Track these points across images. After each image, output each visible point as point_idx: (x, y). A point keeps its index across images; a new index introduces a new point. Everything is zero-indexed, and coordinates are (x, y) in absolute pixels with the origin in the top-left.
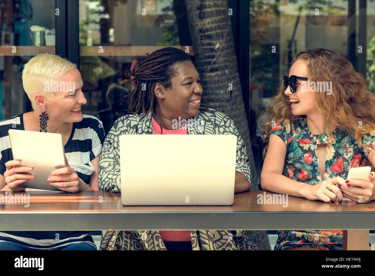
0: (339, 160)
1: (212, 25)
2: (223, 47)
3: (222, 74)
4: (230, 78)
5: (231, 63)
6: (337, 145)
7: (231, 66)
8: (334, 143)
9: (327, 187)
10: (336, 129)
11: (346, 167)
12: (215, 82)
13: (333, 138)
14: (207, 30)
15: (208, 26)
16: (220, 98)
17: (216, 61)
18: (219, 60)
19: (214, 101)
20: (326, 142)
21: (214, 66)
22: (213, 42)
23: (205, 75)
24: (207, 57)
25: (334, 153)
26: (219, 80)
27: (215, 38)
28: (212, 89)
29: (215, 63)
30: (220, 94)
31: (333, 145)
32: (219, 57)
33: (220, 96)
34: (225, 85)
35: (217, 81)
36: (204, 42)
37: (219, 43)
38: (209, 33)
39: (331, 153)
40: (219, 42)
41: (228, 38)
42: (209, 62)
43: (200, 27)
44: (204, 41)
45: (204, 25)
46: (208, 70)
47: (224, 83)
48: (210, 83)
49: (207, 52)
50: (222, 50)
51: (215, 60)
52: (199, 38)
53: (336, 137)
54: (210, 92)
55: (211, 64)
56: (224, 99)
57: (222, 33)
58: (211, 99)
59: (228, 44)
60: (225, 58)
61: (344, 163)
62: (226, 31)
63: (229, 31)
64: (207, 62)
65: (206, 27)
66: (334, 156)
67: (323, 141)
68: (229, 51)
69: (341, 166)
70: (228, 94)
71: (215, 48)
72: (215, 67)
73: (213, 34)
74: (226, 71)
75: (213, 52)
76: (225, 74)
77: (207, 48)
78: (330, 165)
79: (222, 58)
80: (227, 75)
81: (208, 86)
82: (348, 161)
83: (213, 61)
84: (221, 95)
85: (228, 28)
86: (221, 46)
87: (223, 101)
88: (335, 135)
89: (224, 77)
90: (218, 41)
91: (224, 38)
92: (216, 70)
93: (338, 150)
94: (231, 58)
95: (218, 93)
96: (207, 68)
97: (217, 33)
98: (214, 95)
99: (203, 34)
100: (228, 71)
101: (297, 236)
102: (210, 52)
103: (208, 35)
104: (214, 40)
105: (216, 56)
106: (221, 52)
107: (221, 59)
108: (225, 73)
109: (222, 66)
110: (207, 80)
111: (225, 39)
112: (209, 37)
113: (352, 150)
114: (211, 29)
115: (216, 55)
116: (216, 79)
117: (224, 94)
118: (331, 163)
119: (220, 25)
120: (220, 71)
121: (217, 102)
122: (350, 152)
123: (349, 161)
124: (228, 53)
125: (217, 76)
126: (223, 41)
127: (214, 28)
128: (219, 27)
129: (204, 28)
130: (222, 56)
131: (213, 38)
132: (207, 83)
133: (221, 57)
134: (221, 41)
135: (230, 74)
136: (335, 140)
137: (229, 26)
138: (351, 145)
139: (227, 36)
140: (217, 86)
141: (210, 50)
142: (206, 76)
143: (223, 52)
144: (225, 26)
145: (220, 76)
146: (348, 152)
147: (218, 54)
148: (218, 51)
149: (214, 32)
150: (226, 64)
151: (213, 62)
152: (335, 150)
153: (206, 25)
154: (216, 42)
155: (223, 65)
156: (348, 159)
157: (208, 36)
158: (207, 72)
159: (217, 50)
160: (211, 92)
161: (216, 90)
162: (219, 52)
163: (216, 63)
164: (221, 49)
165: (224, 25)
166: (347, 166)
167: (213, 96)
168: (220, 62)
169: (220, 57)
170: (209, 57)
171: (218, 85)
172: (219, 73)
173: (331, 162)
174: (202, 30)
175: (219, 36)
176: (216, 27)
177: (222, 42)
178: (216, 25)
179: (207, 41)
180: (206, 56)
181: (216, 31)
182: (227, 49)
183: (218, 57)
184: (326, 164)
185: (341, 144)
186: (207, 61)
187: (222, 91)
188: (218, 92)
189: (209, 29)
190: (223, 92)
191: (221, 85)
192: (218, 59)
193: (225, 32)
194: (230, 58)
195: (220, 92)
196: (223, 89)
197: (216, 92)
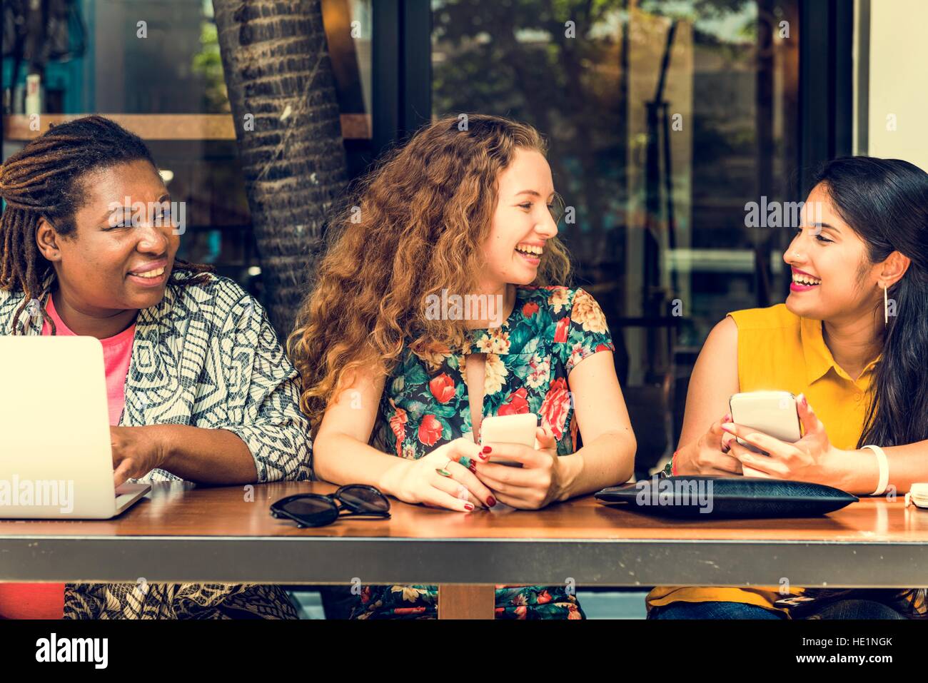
0: (517, 395)
1: (272, 60)
2: (302, 115)
3: (298, 183)
4: (320, 193)
5: (323, 157)
6: (513, 358)
7: (324, 165)
8: (505, 352)
9: (437, 470)
10: (511, 319)
11: (535, 408)
12: (282, 206)
13: (502, 340)
14: (260, 73)
15: (262, 63)
16: (295, 245)
17: (284, 151)
18: (292, 148)
19: (280, 254)
20: (484, 349)
21: (279, 164)
22: (276, 102)
23: (258, 187)
24: (263, 140)
25: (505, 377)
26: (293, 199)
27: (279, 93)
28: (276, 222)
29: (281, 156)
30: (296, 236)
31: (503, 358)
32: (290, 140)
33: (295, 240)
34: (308, 211)
35: (286, 201)
36: (253, 103)
37: (292, 105)
38: (265, 80)
39: (497, 377)
40: (290, 103)
41: (317, 93)
42: (267, 155)
43: (242, 66)
44: (254, 101)
45: (252, 59)
46: (264, 174)
47: (305, 207)
48: (271, 208)
49: (261, 129)
50: (298, 125)
51: (281, 148)
52: (243, 94)
53: (509, 339)
54: (272, 230)
55: (273, 157)
56: (305, 248)
57: (300, 79)
58: (275, 248)
59: (315, 108)
60: (307, 144)
61: (529, 399)
62: (311, 74)
63: (318, 75)
64: (263, 154)
65: (257, 65)
66: (505, 383)
67: (478, 347)
68: (320, 125)
69: (522, 407)
70: (317, 236)
71: (279, 118)
72: (281, 166)
73: (276, 83)
74: (310, 175)
75: (276, 128)
76: (305, 185)
77: (262, 118)
78: (494, 405)
79: (300, 143)
80: (314, 186)
81: (267, 214)
82: (538, 395)
83: (277, 152)
84: (299, 238)
85: (316, 67)
86: (297, 112)
87: (305, 253)
88: (506, 333)
89: (305, 193)
90: (287, 100)
91: (306, 93)
92: (285, 173)
93: (516, 369)
94: (326, 144)
95: (290, 234)
96: (263, 168)
97: (286, 79)
98: (280, 238)
99: (250, 83)
100: (316, 177)
101: (405, 597)
102: (269, 127)
103: (262, 84)
104: (279, 99)
105: (284, 139)
106: (297, 130)
107: (298, 146)
108: (309, 182)
109: (300, 164)
110: (263, 200)
111: (308, 96)
112: (266, 90)
113: (546, 367)
114: (271, 70)
115: (284, 135)
116: (285, 196)
117: (306, 234)
118: (498, 403)
119: (293, 60)
120: (295, 175)
121: (289, 255)
122: (543, 372)
123: (542, 394)
124: (316, 131)
125: (286, 189)
126: (300, 99)
127: (278, 66)
128: (291, 66)
129: (252, 68)
130: (300, 138)
131: (275, 91)
132: (265, 207)
133: (297, 142)
134: (296, 99)
135: (320, 186)
136: (507, 345)
137: (318, 63)
138: (546, 356)
139: (312, 89)
140: (288, 214)
141: (268, 122)
142: (261, 190)
143: (301, 129)
144: (307, 63)
145: (296, 190)
146: (538, 373)
147: (289, 133)
148: (288, 126)
149: (276, 78)
150: (311, 158)
151: (277, 155)
152: (508, 370)
153: (257, 60)
154: (282, 102)
155: (302, 160)
156: (539, 390)
157: (262, 87)
158: (262, 179)
159: (285, 122)
160: (275, 230)
161: (285, 226)
162: (290, 128)
163: (283, 156)
164: (297, 120)
165: (304, 60)
166: (537, 406)
167: (278, 240)
168: (293, 154)
169: (294, 141)
170: (266, 141)
171: (291, 211)
172: (291, 181)
173: (496, 398)
174: (249, 73)
175: (290, 88)
176: (281, 64)
177: (298, 102)
178: (282, 58)
179: (262, 101)
180: (258, 139)
181: (281, 75)
182: (314, 119)
183: (288, 141)
184: (485, 403)
185: (521, 357)
186: (261, 152)
187: (300, 228)
188: (290, 229)
189: (266, 69)
190: (303, 230)
191: (296, 211)
192: (288, 146)
193: (307, 78)
194: (322, 144)
195: (296, 229)
196: (301, 222)
197: (284, 229)
